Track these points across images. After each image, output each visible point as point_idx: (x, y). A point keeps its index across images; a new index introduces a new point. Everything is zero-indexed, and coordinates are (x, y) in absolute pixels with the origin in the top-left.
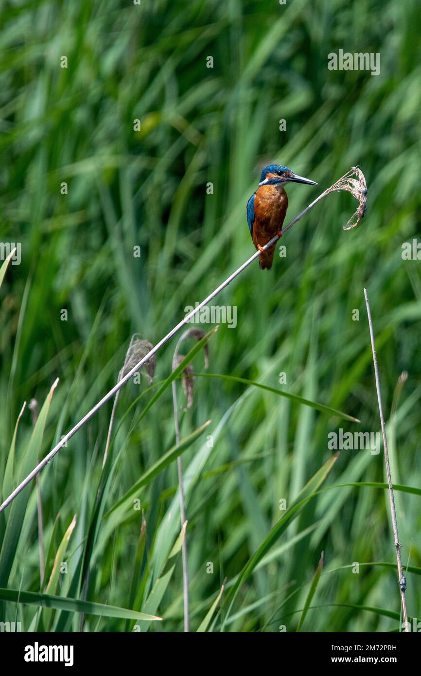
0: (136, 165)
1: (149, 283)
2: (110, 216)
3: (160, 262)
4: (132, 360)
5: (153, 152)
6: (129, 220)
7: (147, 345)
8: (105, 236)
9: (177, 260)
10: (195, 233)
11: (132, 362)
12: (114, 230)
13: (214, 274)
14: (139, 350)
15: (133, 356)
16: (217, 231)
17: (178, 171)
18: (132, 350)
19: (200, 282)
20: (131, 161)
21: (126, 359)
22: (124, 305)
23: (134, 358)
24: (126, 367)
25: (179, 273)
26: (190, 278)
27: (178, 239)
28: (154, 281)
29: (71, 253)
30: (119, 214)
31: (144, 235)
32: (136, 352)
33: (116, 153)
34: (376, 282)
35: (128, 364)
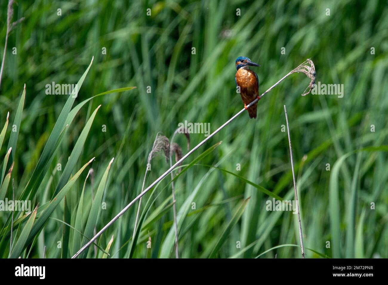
0: (150, 32)
1: (158, 101)
2: (136, 62)
3: (165, 89)
4: (157, 147)
5: (160, 25)
6: (146, 64)
7: (166, 139)
8: (132, 73)
9: (174, 88)
10: (185, 72)
11: (157, 148)
12: (138, 70)
13: (196, 95)
14: (161, 141)
15: (157, 145)
16: (198, 70)
17: (175, 36)
18: (157, 141)
19: (189, 100)
20: (147, 30)
21: (154, 146)
22: (144, 114)
23: (158, 146)
24: (153, 151)
25: (176, 95)
26: (182, 98)
27: (175, 75)
28: (161, 99)
29: (113, 83)
30: (141, 61)
31: (155, 73)
32: (159, 142)
33: (139, 25)
34: (290, 100)
35: (154, 149)
